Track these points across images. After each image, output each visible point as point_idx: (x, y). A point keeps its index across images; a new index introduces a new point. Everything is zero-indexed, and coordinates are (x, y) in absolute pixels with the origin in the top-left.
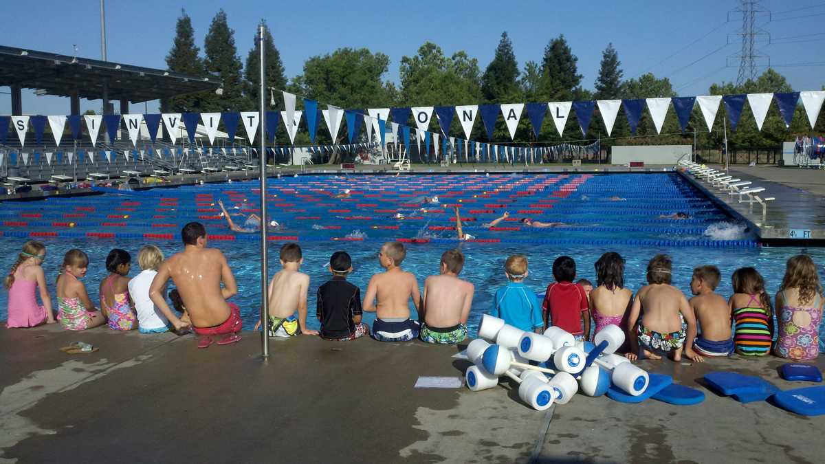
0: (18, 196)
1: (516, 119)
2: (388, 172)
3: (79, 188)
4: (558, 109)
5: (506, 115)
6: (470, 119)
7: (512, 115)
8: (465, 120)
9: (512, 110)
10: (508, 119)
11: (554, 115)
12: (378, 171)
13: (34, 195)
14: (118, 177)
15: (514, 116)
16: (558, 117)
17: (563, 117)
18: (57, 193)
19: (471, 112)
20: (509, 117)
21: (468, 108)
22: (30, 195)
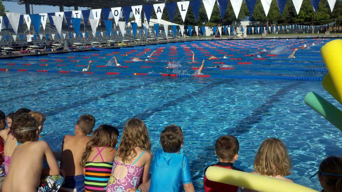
0: (56, 52)
1: (161, 12)
2: (234, 39)
3: (86, 48)
4: (182, 5)
5: (156, 9)
6: (139, 14)
7: (159, 10)
8: (136, 14)
9: (159, 7)
10: (157, 13)
11: (180, 9)
12: (230, 38)
13: (64, 51)
14: (106, 44)
15: (160, 11)
16: (182, 10)
17: (185, 10)
18: (75, 50)
19: (139, 9)
20: (158, 11)
21: (137, 7)
22: (63, 51)
